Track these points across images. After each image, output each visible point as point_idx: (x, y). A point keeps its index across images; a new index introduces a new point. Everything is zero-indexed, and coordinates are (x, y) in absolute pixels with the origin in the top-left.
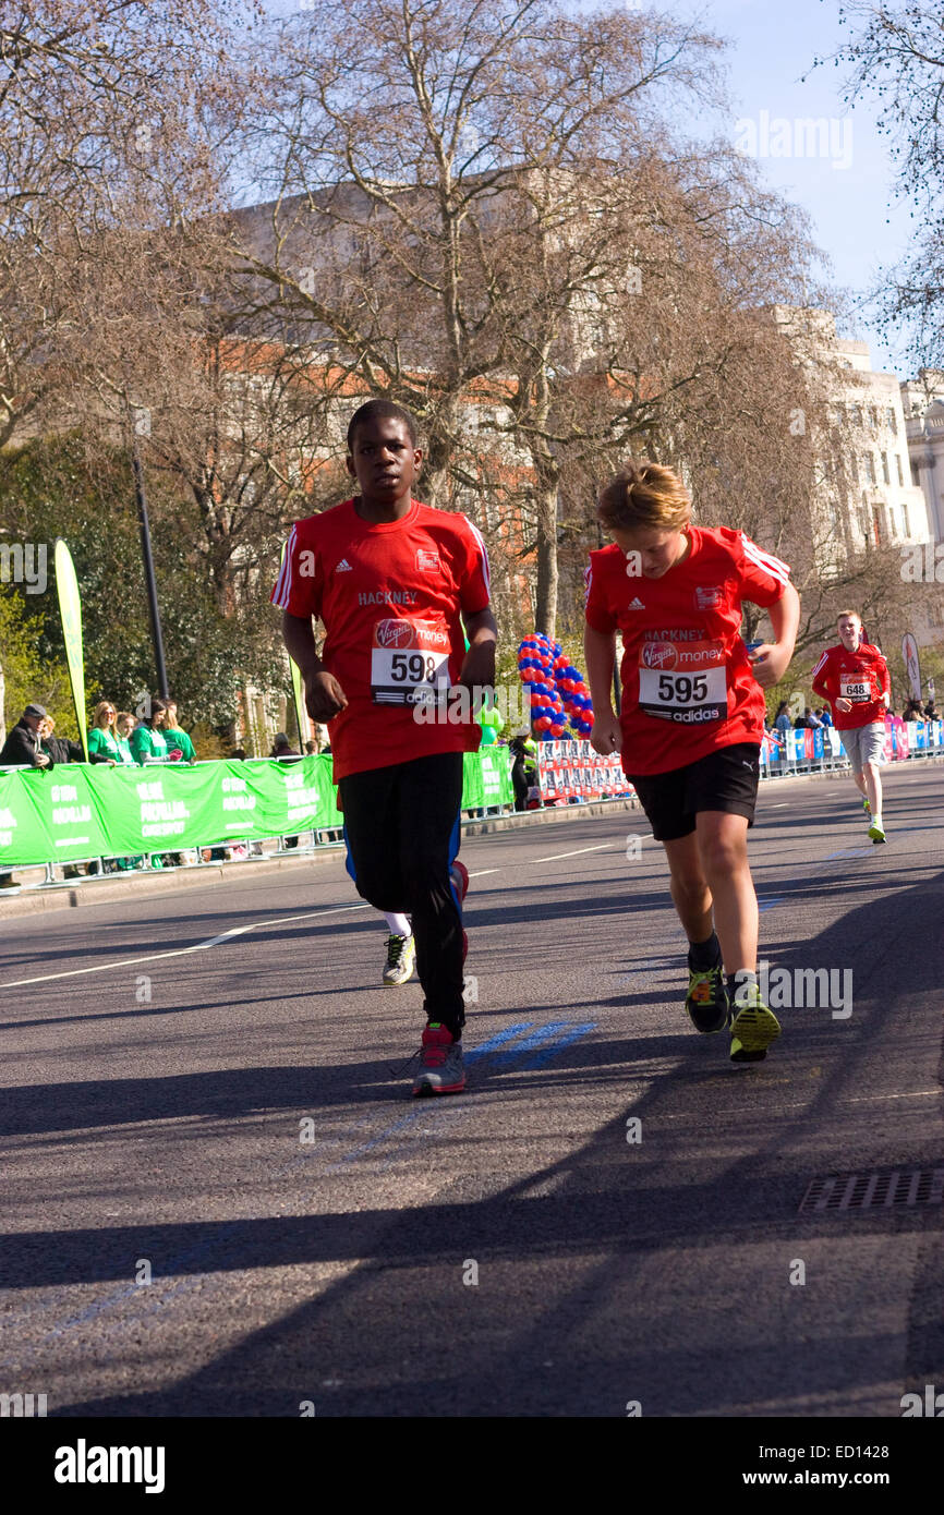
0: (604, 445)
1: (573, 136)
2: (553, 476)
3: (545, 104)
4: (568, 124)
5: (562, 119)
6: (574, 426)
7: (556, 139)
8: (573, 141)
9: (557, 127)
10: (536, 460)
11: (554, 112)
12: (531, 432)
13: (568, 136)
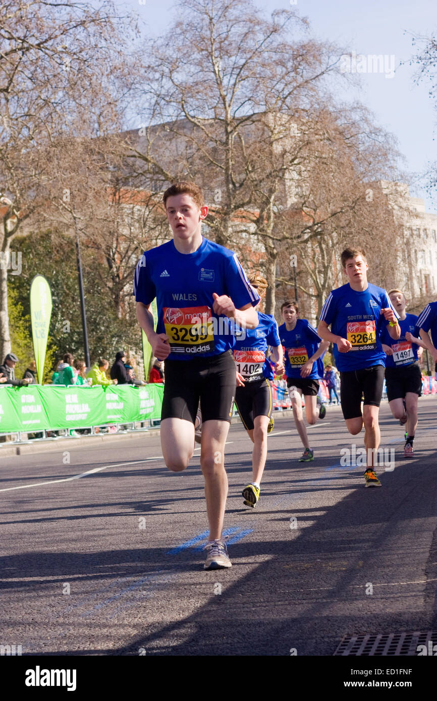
0: (298, 243)
1: (288, 98)
2: (273, 256)
3: (276, 82)
4: (286, 92)
5: (283, 90)
6: (285, 233)
7: (281, 99)
8: (288, 100)
9: (281, 94)
10: (266, 249)
11: (280, 86)
12: (264, 235)
13: (286, 98)
